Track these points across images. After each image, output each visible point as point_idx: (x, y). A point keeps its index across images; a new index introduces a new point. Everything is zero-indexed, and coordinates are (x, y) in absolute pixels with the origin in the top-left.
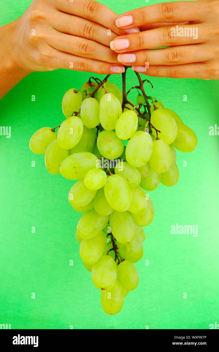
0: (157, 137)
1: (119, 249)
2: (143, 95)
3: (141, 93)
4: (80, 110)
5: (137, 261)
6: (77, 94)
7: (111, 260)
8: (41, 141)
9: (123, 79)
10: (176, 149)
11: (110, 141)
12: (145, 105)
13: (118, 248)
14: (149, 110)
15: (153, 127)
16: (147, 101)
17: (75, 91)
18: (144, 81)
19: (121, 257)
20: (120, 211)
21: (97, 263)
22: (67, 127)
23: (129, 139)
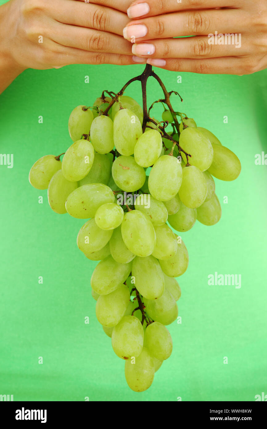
0: (188, 163)
1: (146, 308)
2: (170, 111)
3: (168, 108)
4: (90, 132)
5: (170, 322)
6: (86, 111)
7: (136, 322)
8: (43, 173)
9: (142, 91)
10: (214, 177)
11: (128, 169)
12: (173, 124)
13: (145, 306)
14: (178, 130)
15: (182, 150)
16: (175, 118)
17: (84, 108)
18: (170, 93)
19: (149, 318)
20: (141, 256)
21: (119, 326)
22: (74, 153)
23: (152, 166)
